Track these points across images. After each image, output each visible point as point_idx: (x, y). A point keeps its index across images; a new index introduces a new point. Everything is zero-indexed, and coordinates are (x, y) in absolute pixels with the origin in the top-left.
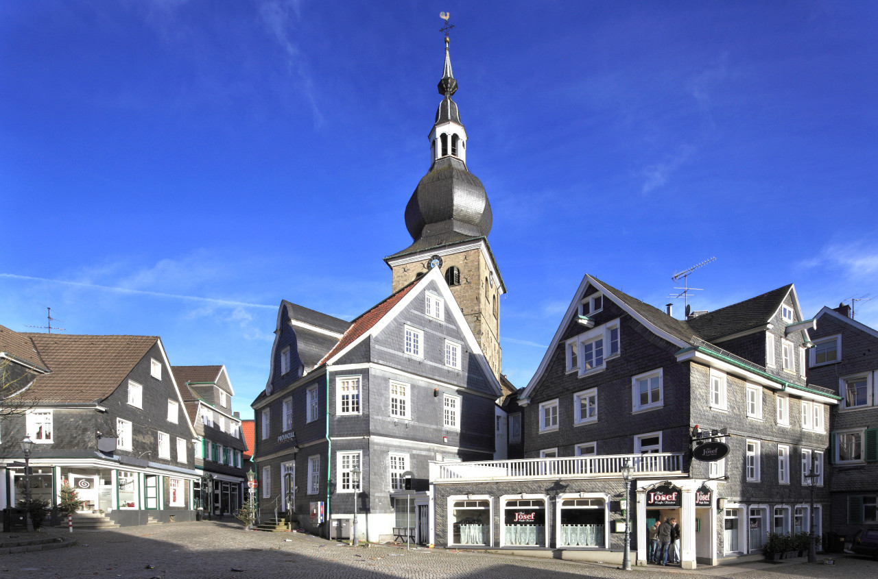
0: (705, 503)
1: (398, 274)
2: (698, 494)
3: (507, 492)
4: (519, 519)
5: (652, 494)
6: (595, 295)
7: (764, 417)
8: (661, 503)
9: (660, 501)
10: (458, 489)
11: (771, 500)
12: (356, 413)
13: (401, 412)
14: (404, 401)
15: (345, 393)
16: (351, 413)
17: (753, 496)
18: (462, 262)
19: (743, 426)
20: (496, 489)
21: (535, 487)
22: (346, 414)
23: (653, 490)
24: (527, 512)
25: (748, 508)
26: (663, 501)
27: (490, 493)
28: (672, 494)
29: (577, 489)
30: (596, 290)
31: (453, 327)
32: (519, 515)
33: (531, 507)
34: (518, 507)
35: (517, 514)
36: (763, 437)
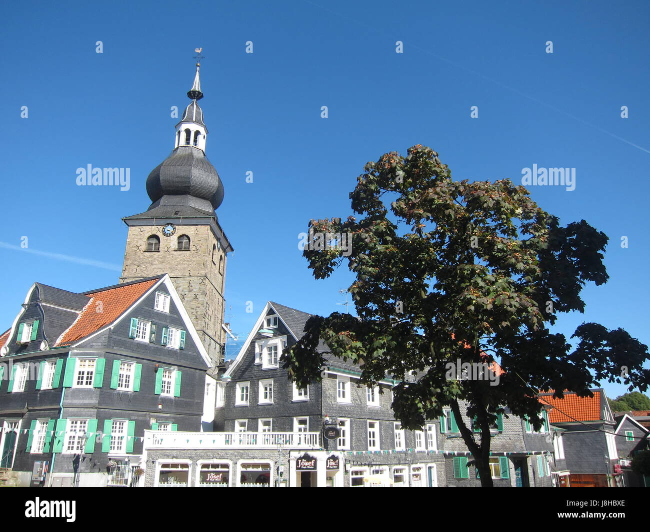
0: (334, 467)
1: (134, 233)
2: (329, 461)
3: (202, 457)
4: (210, 479)
5: (300, 461)
6: (274, 316)
7: (381, 404)
8: (305, 467)
9: (304, 466)
10: (165, 453)
11: (389, 463)
12: (88, 387)
13: (126, 385)
14: (129, 376)
15: (82, 370)
16: (84, 386)
17: (374, 461)
18: (193, 233)
19: (364, 412)
20: (195, 454)
21: (223, 453)
22: (80, 386)
23: (301, 458)
24: (217, 473)
25: (370, 470)
26: (306, 466)
27: (190, 458)
28: (311, 462)
29: (252, 456)
30: (274, 313)
31: (176, 316)
32: (210, 475)
33: (220, 469)
34: (211, 469)
35: (209, 475)
36: (381, 418)
